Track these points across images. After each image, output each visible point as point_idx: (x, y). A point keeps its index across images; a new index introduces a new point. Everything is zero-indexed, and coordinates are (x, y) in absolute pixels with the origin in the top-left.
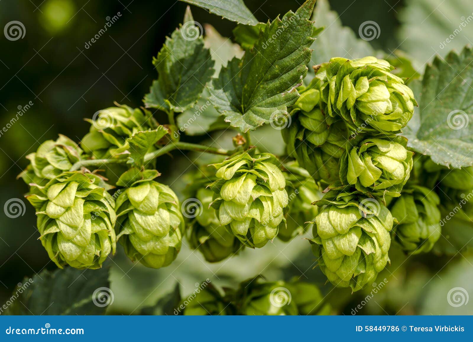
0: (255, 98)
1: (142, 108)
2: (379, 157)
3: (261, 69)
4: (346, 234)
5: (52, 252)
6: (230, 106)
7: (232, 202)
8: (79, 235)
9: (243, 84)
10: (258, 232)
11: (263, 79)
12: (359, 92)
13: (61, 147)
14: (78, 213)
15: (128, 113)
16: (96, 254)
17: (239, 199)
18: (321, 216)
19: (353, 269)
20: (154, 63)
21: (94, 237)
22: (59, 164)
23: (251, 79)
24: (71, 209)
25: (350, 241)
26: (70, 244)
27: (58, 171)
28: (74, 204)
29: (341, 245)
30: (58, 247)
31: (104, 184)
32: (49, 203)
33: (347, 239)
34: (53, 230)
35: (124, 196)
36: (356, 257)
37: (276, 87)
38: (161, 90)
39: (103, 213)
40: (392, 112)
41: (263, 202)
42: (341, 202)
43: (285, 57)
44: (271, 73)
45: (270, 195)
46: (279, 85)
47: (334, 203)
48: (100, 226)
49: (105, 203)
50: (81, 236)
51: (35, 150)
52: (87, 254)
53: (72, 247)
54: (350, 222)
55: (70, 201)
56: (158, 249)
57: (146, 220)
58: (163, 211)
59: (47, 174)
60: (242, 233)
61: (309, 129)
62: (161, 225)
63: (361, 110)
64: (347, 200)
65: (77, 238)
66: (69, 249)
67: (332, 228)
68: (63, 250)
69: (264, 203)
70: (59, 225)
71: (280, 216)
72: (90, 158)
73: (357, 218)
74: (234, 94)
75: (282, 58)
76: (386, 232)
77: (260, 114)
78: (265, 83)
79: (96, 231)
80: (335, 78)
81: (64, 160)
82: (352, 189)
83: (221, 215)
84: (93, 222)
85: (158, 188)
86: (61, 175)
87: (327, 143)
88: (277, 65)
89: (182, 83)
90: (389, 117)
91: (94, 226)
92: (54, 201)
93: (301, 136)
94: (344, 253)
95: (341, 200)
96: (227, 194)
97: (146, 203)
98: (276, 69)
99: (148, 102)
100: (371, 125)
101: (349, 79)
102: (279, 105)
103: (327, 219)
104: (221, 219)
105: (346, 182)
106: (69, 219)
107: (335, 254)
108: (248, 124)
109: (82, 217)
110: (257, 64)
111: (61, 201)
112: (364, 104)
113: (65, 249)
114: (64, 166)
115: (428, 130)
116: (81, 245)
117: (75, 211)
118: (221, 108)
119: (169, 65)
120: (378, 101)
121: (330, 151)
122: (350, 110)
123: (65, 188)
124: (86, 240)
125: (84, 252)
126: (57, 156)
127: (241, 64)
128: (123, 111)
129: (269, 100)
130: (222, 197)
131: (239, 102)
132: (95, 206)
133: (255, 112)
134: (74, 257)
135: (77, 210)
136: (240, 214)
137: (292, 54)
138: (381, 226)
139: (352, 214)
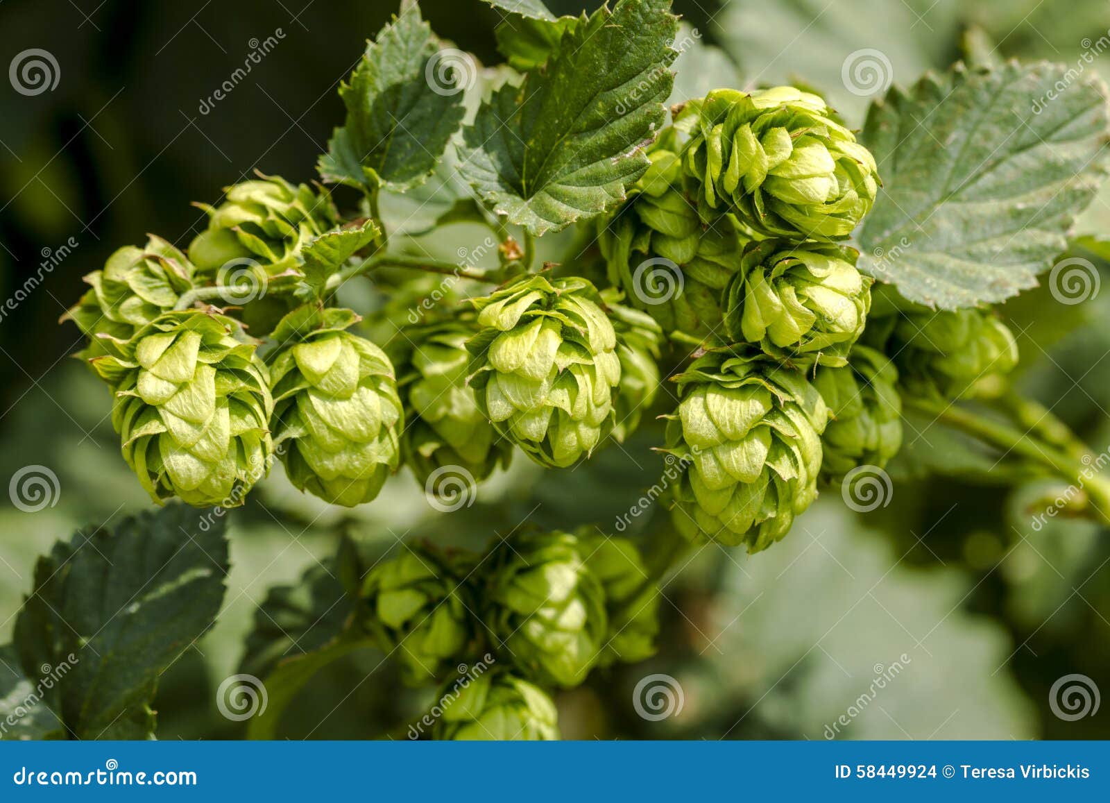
0: (553, 166)
1: (315, 182)
2: (809, 288)
3: (567, 109)
4: (742, 440)
5: (147, 474)
6: (499, 181)
7: (516, 376)
8: (206, 440)
9: (525, 138)
10: (563, 436)
11: (571, 130)
12: (774, 159)
13: (155, 259)
14: (203, 394)
15: (285, 191)
16: (238, 477)
17: (530, 370)
18: (690, 405)
19: (755, 510)
20: (341, 92)
21: (235, 442)
22: (153, 294)
23: (543, 127)
24: (188, 385)
25: (750, 455)
26: (187, 457)
27: (153, 310)
28: (195, 377)
29: (732, 462)
30: (162, 463)
31: (244, 335)
32: (142, 374)
33: (744, 451)
34: (153, 428)
35: (287, 359)
36: (760, 487)
37: (600, 146)
38: (352, 147)
39: (250, 395)
40: (838, 199)
41: (576, 376)
42: (730, 376)
43: (618, 86)
44: (589, 117)
45: (589, 363)
46: (605, 142)
47: (715, 377)
48: (245, 421)
49: (255, 374)
50: (208, 442)
51: (100, 265)
52: (220, 478)
53: (192, 462)
54: (752, 416)
55: (186, 370)
56: (356, 468)
57: (333, 410)
58: (368, 393)
59: (128, 313)
60: (535, 437)
61: (660, 231)
62: (363, 421)
63: (776, 193)
64: (742, 372)
65: (200, 446)
66: (186, 467)
67: (714, 428)
68: (172, 470)
69: (578, 377)
70: (164, 418)
71: (606, 404)
72: (212, 283)
73: (764, 408)
74: (506, 157)
75: (613, 88)
76: (815, 435)
77: (566, 200)
78: (575, 137)
79: (239, 432)
80: (719, 129)
81: (163, 286)
82: (751, 350)
83: (491, 400)
84: (233, 414)
85: (355, 346)
86: (161, 317)
87: (697, 258)
88: (600, 100)
89: (396, 135)
90: (833, 209)
91: (235, 421)
92: (153, 370)
93: (643, 243)
94: (737, 478)
95: (730, 372)
96: (505, 358)
97: (335, 376)
98: (599, 110)
99: (327, 171)
100: (793, 224)
101: (750, 132)
102: (607, 182)
103: (703, 410)
104: (492, 408)
105: (740, 337)
106: (185, 407)
107: (719, 479)
108: (542, 218)
109: (212, 404)
110: (558, 99)
111: (168, 369)
112: (781, 183)
113: (177, 467)
114: (163, 298)
115: (880, 233)
116: (209, 458)
117: (198, 392)
118: (482, 185)
119: (371, 97)
120: (812, 176)
121: (703, 274)
122: (753, 194)
123: (174, 342)
124: (219, 448)
125: (215, 473)
126: (148, 279)
127: (520, 98)
128: (276, 189)
129: (585, 171)
130: (492, 366)
131: (516, 174)
132: (234, 381)
133: (555, 196)
134: (194, 483)
135: (203, 389)
136: (532, 399)
137: (633, 79)
138: (808, 424)
139: (754, 400)
